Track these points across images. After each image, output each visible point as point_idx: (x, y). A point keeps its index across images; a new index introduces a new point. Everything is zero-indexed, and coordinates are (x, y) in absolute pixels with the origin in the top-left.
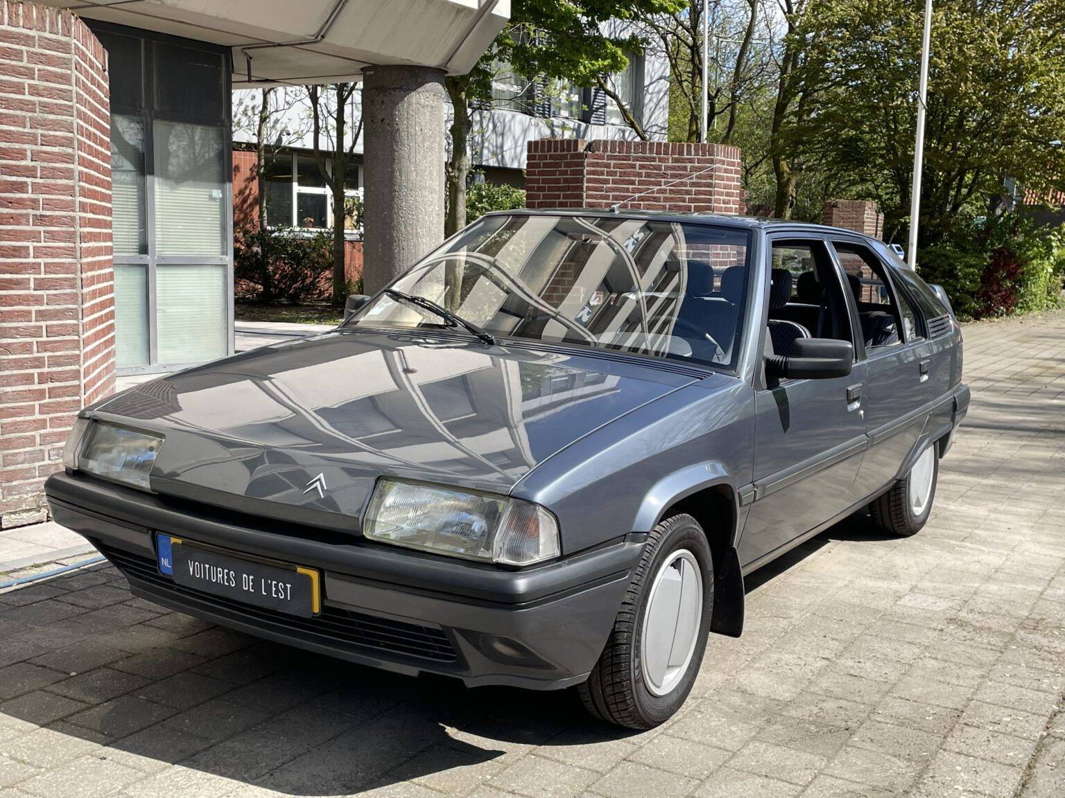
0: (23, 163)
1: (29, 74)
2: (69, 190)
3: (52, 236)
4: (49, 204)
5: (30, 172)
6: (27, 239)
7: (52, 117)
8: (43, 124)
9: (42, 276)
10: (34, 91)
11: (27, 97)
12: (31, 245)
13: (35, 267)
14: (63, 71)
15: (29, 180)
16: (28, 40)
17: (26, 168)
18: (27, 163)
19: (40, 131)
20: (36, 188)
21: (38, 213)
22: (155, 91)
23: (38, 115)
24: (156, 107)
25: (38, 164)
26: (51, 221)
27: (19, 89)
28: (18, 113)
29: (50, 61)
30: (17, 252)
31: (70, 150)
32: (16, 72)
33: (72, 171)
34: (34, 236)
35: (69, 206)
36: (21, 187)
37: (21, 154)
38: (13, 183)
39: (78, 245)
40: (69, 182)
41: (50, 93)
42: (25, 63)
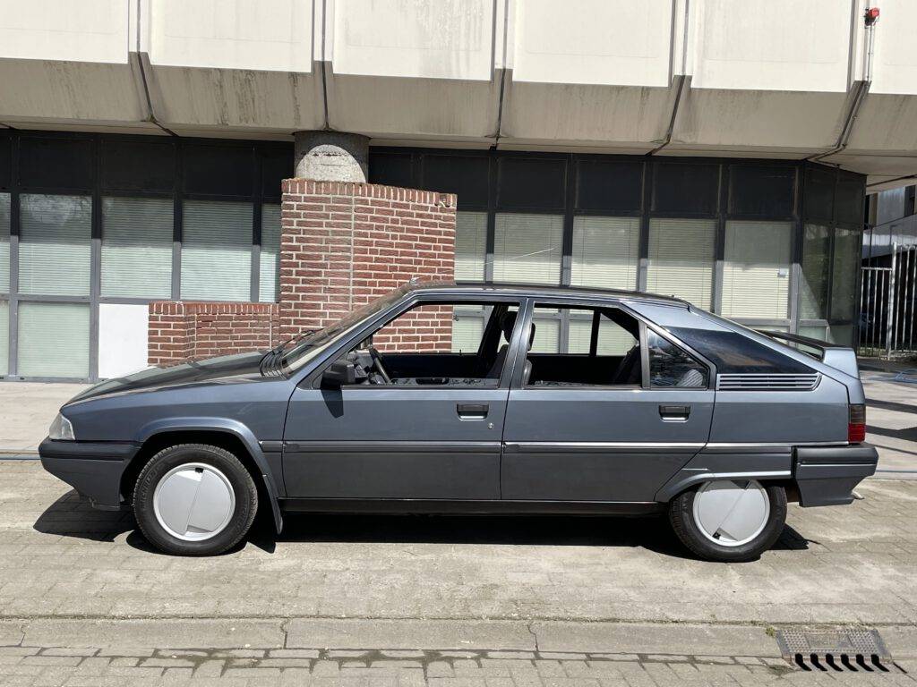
0: (320, 261)
1: (327, 216)
2: (347, 275)
3: (336, 299)
4: (334, 282)
5: (324, 266)
6: (319, 300)
7: (338, 237)
8: (333, 241)
9: (328, 319)
10: (328, 225)
11: (325, 228)
12: (322, 303)
13: (323, 314)
14: (348, 213)
15: (323, 270)
16: (327, 200)
17: (321, 264)
18: (323, 261)
19: (330, 245)
20: (326, 274)
21: (327, 287)
22: (729, 199)
23: (330, 237)
24: (729, 212)
25: (329, 262)
26: (335, 291)
27: (320, 225)
28: (319, 237)
29: (339, 209)
30: (314, 306)
31: (348, 254)
32: (319, 216)
33: (349, 265)
34: (324, 299)
35: (347, 283)
36: (318, 274)
37: (319, 257)
38: (313, 272)
39: (351, 303)
40: (347, 271)
41: (338, 225)
42: (324, 212)
